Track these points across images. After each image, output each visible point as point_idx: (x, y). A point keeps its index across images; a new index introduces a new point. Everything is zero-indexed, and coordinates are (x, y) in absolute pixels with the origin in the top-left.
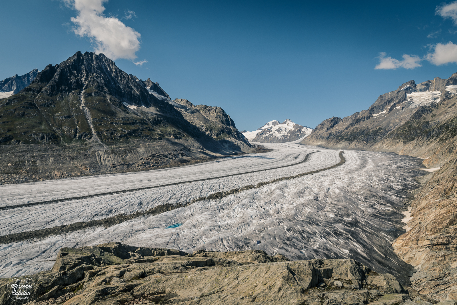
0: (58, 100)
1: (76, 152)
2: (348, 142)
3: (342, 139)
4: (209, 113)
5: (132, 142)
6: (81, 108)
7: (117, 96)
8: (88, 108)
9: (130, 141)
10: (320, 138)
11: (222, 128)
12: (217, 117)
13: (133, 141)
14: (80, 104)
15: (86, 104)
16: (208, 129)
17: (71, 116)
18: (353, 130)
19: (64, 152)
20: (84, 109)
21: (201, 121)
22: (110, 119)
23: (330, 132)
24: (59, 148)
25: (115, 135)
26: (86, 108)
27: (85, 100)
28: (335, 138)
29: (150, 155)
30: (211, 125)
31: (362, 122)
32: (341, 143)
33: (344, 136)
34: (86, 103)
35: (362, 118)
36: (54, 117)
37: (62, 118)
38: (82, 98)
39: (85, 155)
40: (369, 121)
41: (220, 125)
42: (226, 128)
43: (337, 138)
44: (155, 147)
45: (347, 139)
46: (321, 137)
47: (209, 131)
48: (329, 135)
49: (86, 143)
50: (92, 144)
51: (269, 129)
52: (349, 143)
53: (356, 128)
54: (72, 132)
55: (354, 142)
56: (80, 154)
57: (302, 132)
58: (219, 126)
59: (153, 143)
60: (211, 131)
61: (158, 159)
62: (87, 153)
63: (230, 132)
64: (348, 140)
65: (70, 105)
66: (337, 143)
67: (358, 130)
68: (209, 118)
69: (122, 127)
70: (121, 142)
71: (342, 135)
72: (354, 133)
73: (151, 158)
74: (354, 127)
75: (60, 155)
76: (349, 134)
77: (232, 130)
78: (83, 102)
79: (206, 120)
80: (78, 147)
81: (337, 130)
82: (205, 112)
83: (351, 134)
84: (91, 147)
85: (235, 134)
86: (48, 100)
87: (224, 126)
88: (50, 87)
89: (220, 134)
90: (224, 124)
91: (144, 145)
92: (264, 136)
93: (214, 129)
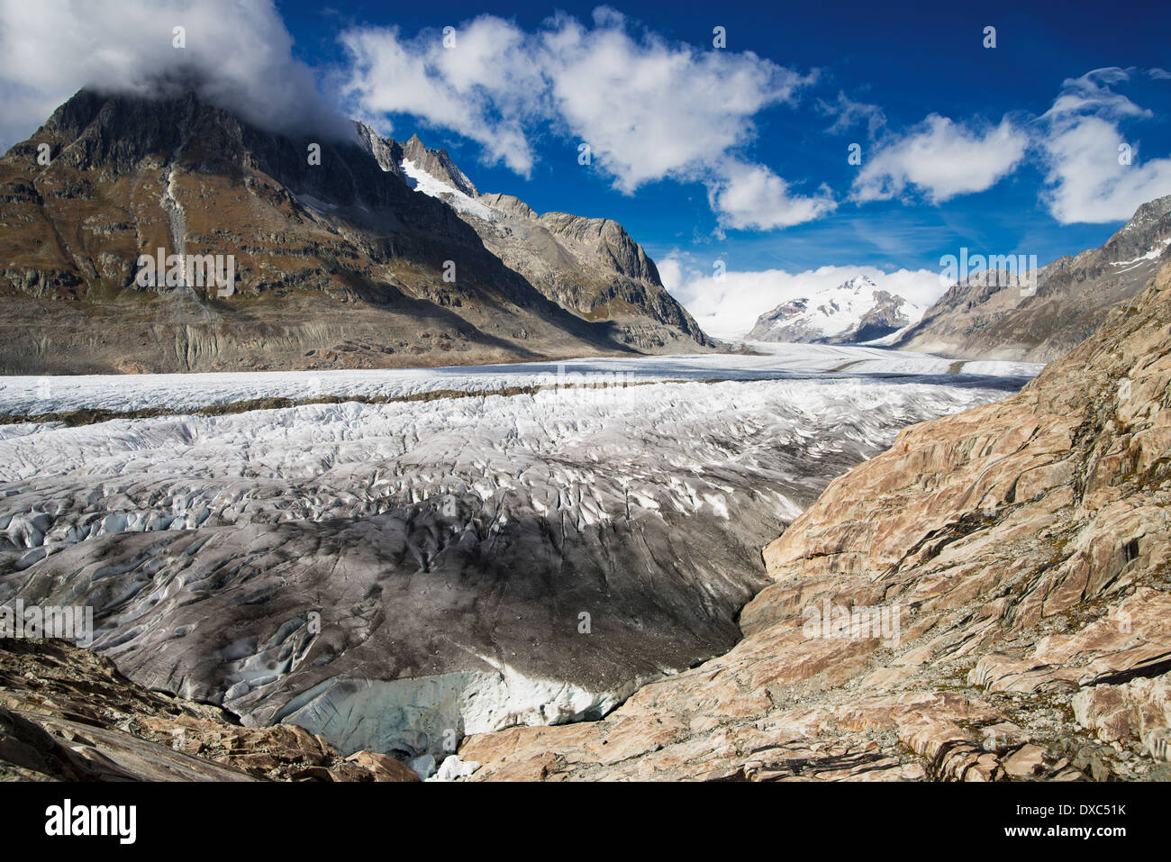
0: (101, 180)
1: (121, 325)
2: (1026, 345)
3: (1007, 335)
4: (580, 238)
5: (292, 306)
6: (162, 202)
7: (283, 176)
8: (182, 204)
9: (287, 303)
10: (943, 334)
11: (611, 283)
12: (601, 250)
13: (297, 303)
14: (163, 192)
15: (179, 192)
16: (566, 286)
17: (129, 226)
18: (1045, 308)
19: (87, 322)
20: (170, 207)
21: (547, 260)
22: (239, 238)
23: (977, 314)
24: (75, 311)
25: (246, 282)
26: (178, 206)
27: (178, 182)
28: (988, 331)
29: (341, 343)
30: (578, 275)
31: (1074, 283)
32: (1002, 349)
33: (1012, 329)
34: (178, 190)
35: (1076, 273)
36: (80, 227)
37: (102, 230)
38: (171, 175)
39: (144, 335)
40: (1098, 282)
41: (607, 274)
42: (624, 283)
43: (993, 334)
44: (359, 322)
45: (1022, 336)
46: (946, 329)
47: (569, 293)
48: (972, 324)
49: (155, 301)
50: (172, 306)
51: (797, 304)
52: (1028, 350)
53: (1053, 302)
54: (124, 269)
55: (1043, 346)
56: (130, 331)
57: (899, 314)
58: (604, 277)
59: (360, 311)
60: (575, 291)
61: (362, 356)
62: (150, 331)
63: (637, 297)
64: (1024, 341)
65: (132, 196)
66: (992, 348)
67: (1060, 310)
68: (575, 253)
69: (271, 261)
70: (261, 304)
71: (1010, 323)
72: (1047, 317)
73: (339, 351)
74: (1048, 300)
75: (73, 331)
76: (1031, 320)
77: (647, 290)
78: (170, 189)
79: (565, 259)
80: (129, 311)
81: (1000, 310)
82: (569, 233)
83: (1036, 323)
84: (167, 313)
85: (656, 303)
86: (73, 180)
87: (621, 278)
88: (84, 144)
89: (603, 301)
90: (622, 272)
91: (330, 315)
92: (780, 324)
93: (587, 284)
